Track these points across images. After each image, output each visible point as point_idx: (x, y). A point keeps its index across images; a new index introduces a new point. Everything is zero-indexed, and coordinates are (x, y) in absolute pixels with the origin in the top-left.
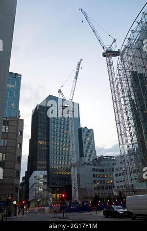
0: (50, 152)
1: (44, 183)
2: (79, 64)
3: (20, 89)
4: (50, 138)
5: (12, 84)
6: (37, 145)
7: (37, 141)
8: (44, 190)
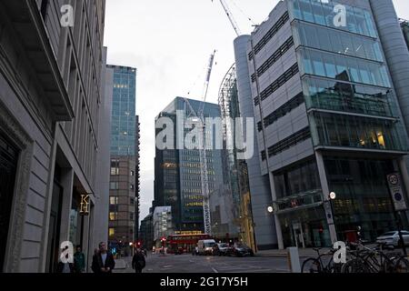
0: (181, 177)
1: (168, 221)
2: (212, 58)
3: (134, 90)
4: (181, 159)
5: (123, 83)
6: (163, 169)
7: (163, 163)
8: (168, 229)
